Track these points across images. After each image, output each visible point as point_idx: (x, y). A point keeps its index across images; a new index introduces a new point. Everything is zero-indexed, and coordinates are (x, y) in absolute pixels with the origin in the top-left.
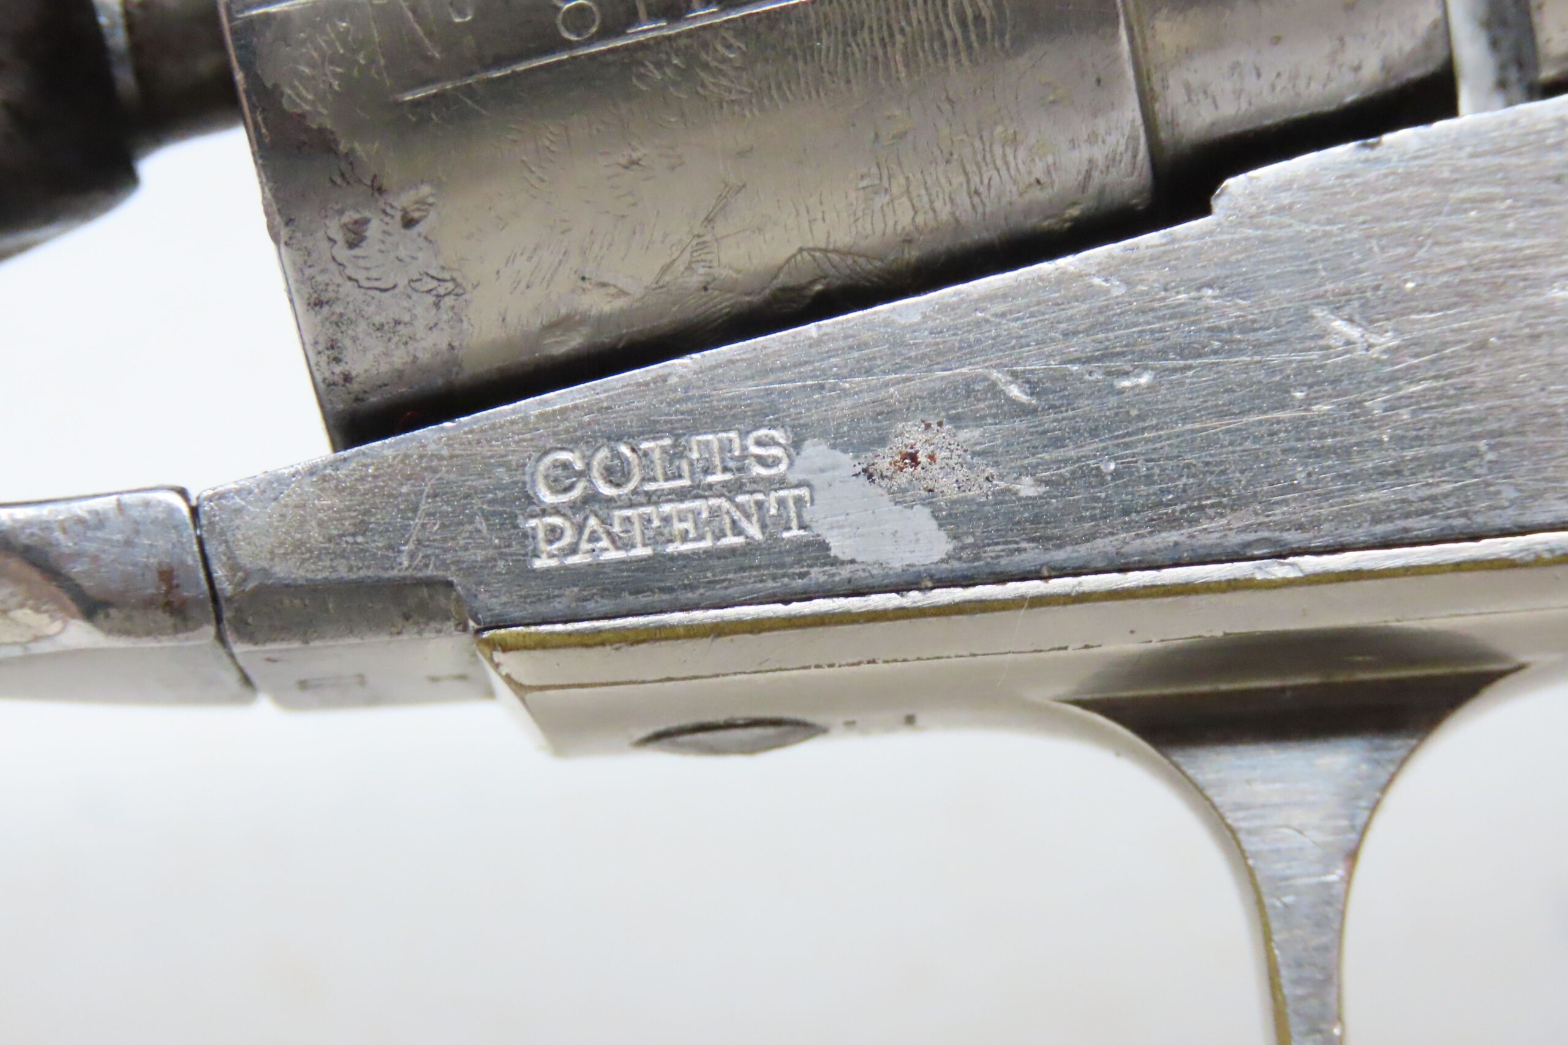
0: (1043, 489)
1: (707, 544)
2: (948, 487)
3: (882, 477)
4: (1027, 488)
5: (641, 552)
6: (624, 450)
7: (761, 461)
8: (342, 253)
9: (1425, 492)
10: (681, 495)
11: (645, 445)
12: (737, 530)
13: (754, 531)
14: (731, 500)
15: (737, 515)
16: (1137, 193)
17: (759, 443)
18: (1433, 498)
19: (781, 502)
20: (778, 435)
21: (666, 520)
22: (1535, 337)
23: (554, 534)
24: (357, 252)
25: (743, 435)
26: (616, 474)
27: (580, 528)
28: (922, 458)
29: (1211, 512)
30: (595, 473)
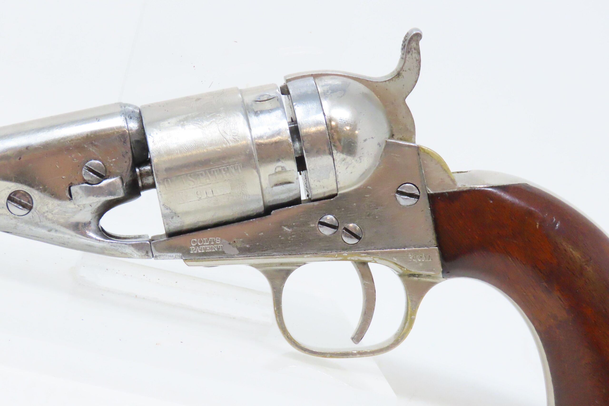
0: (249, 246)
1: (211, 251)
2: (239, 246)
3: (231, 244)
4: (248, 246)
5: (203, 251)
6: (202, 239)
7: (218, 241)
8: (170, 219)
9: (294, 248)
10: (208, 245)
11: (204, 239)
12: (214, 249)
13: (216, 250)
14: (214, 246)
15: (214, 247)
16: (263, 212)
17: (217, 239)
18: (295, 249)
19: (219, 246)
20: (220, 238)
21: (206, 248)
22: (308, 231)
23: (193, 249)
24: (172, 219)
25: (215, 238)
26: (201, 242)
27: (196, 248)
28: (236, 242)
29: (269, 250)
30: (198, 242)
